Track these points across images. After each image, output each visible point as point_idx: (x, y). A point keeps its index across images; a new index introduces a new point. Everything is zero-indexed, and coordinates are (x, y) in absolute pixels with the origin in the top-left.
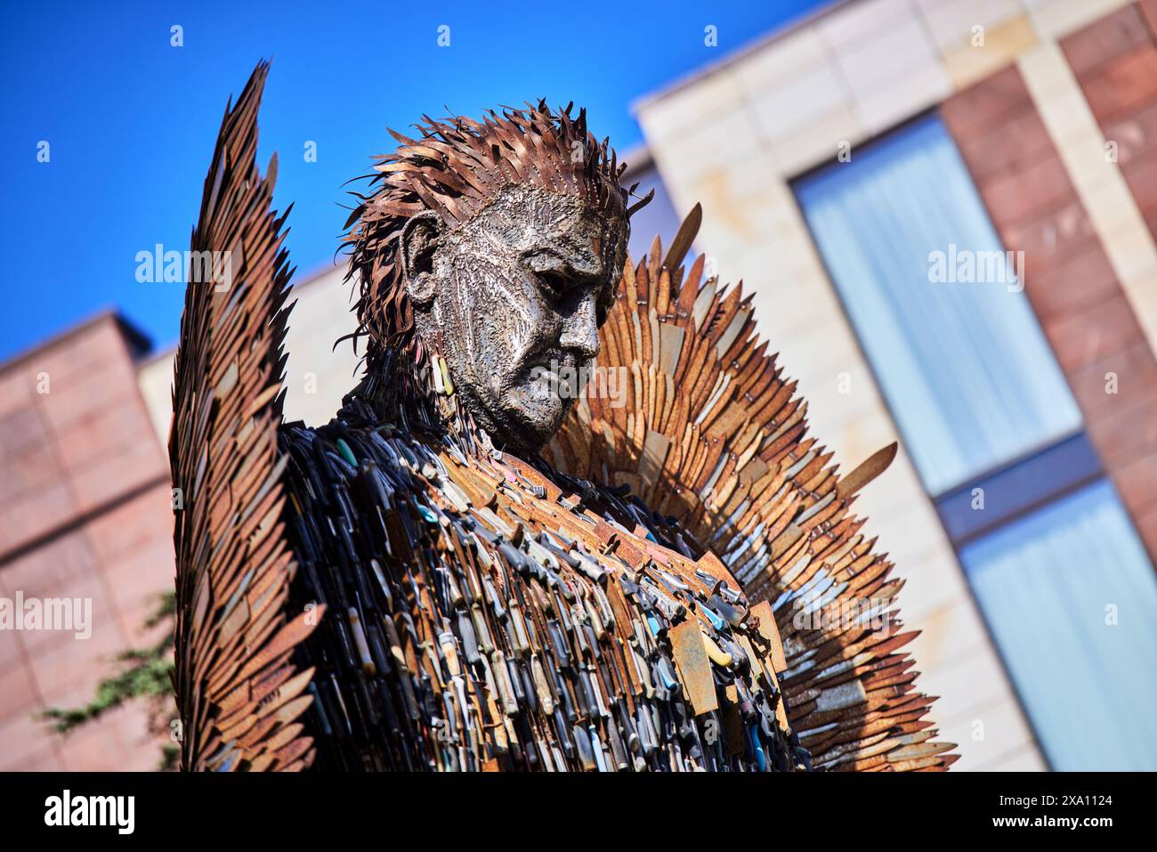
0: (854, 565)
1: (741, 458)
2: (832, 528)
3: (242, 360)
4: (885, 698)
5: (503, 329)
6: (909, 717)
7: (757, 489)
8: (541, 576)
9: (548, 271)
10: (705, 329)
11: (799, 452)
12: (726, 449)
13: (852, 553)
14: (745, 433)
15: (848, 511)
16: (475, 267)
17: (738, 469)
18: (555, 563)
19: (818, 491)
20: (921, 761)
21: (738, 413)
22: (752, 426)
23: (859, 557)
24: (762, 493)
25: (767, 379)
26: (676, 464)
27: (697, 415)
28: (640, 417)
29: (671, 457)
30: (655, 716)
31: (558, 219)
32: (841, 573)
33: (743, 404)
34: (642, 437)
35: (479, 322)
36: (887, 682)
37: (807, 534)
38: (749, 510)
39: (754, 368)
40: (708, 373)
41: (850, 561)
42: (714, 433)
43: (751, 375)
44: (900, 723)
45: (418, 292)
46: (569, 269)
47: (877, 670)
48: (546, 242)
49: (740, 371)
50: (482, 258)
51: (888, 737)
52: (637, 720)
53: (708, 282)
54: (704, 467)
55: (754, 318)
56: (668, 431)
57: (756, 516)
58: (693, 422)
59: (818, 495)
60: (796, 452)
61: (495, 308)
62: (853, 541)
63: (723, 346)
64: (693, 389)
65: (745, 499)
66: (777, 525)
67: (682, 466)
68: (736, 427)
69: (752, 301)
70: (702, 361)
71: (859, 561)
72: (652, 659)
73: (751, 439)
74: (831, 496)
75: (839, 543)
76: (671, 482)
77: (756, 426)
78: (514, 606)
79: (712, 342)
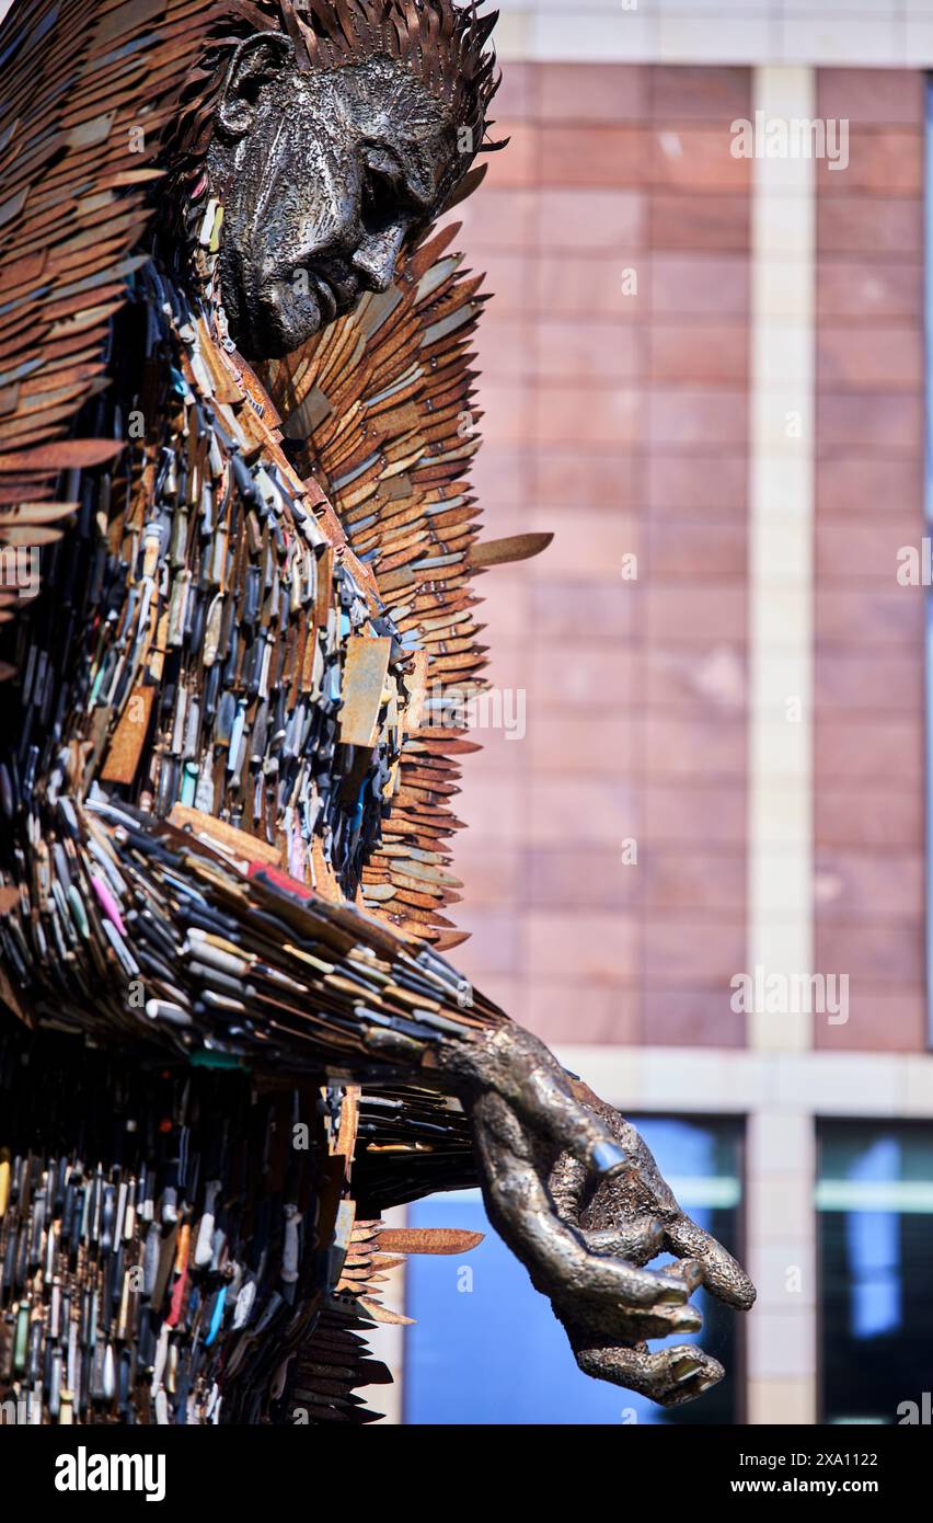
0: (449, 642)
1: (390, 466)
2: (446, 591)
3: (120, 120)
4: (417, 800)
5: (303, 211)
6: (430, 832)
7: (391, 508)
8: (262, 513)
9: (380, 172)
10: (423, 305)
11: (450, 491)
12: (380, 449)
13: (453, 628)
14: (407, 441)
15: (468, 580)
16: (307, 126)
17: (382, 476)
18: (279, 505)
19: (449, 544)
20: (422, 884)
21: (410, 417)
22: (418, 438)
23: (457, 637)
24: (393, 516)
25: (456, 394)
26: (326, 438)
27: (370, 397)
28: (314, 366)
29: (323, 428)
30: (308, 722)
31: (417, 121)
32: (432, 644)
33: (421, 409)
34: (306, 391)
35: (281, 189)
36: (425, 784)
37: (418, 584)
38: (371, 528)
39: (450, 376)
40: (403, 356)
41: (447, 636)
42: (377, 424)
43: (442, 383)
44: (418, 834)
45: (229, 119)
46: (402, 182)
47: (421, 766)
48: (394, 139)
49: (435, 371)
50: (319, 119)
51: (401, 842)
52: (290, 718)
53: (451, 256)
54: (350, 456)
55: (478, 321)
56: (334, 397)
57: (376, 538)
58: (363, 402)
59: (447, 548)
60: (446, 489)
61: (306, 184)
62: (460, 616)
63: (432, 334)
64: (381, 365)
65: (373, 514)
66: (392, 559)
67: (329, 444)
68: (402, 431)
69: (485, 303)
70: (404, 340)
71: (456, 641)
72: (330, 661)
73: (408, 452)
74: (459, 556)
75: (444, 611)
76: (311, 454)
77: (421, 440)
78: (223, 531)
79: (423, 325)
